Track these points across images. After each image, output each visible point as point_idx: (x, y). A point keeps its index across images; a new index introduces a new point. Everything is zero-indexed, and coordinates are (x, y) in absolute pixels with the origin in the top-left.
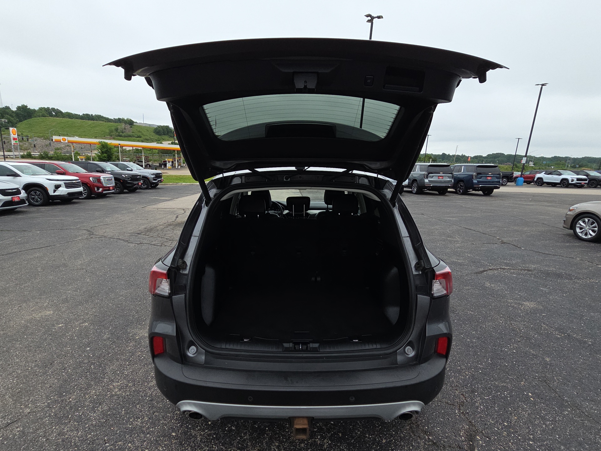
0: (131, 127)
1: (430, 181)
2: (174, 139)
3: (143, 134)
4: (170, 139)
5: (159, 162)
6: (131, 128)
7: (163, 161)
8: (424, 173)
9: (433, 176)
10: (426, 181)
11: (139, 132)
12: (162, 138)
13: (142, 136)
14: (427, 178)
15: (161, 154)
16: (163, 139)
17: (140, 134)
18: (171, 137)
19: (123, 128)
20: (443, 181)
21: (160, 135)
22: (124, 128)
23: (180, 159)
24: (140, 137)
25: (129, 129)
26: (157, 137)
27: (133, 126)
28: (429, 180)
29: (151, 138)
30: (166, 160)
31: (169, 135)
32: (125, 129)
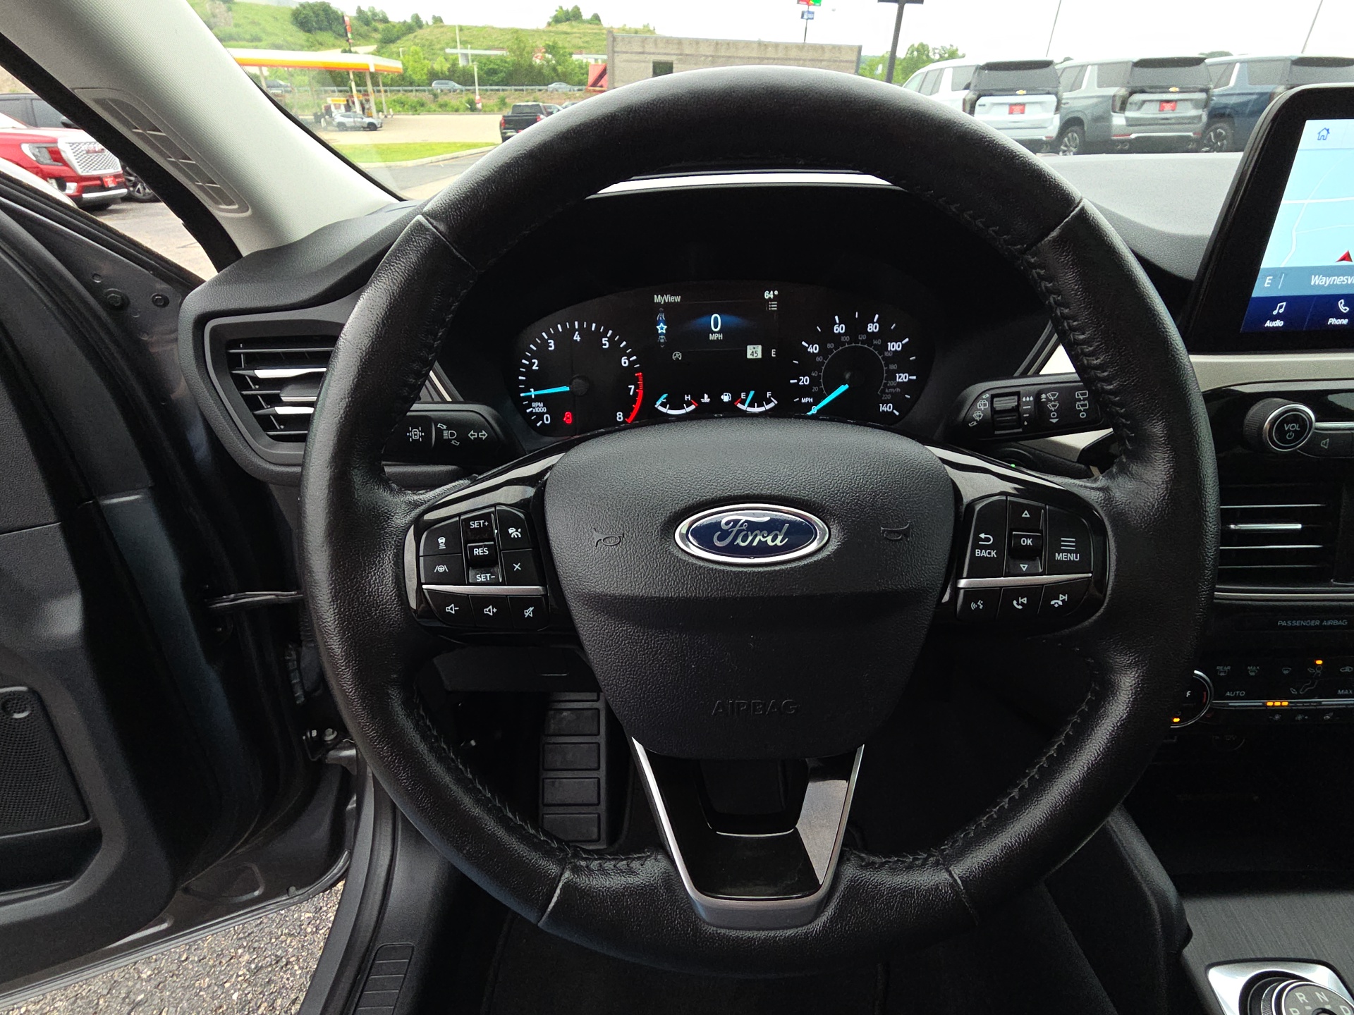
0: (229, 9)
1: (1132, 123)
2: (348, 41)
3: (264, 31)
4: (338, 42)
5: (314, 111)
6: (230, 13)
7: (323, 107)
8: (1112, 91)
9: (1144, 102)
10: (1118, 120)
11: (254, 23)
12: (317, 41)
13: (264, 36)
14: (1123, 108)
15: (317, 87)
16: (321, 44)
17: (255, 30)
18: (339, 35)
19: (209, 12)
20: (1173, 121)
21: (309, 31)
22: (212, 13)
23: (367, 97)
24: (259, 40)
25: (226, 15)
26: (302, 36)
27: (234, 8)
28: (1127, 119)
29: (287, 42)
30: (329, 101)
31: (334, 32)
32: (214, 16)
